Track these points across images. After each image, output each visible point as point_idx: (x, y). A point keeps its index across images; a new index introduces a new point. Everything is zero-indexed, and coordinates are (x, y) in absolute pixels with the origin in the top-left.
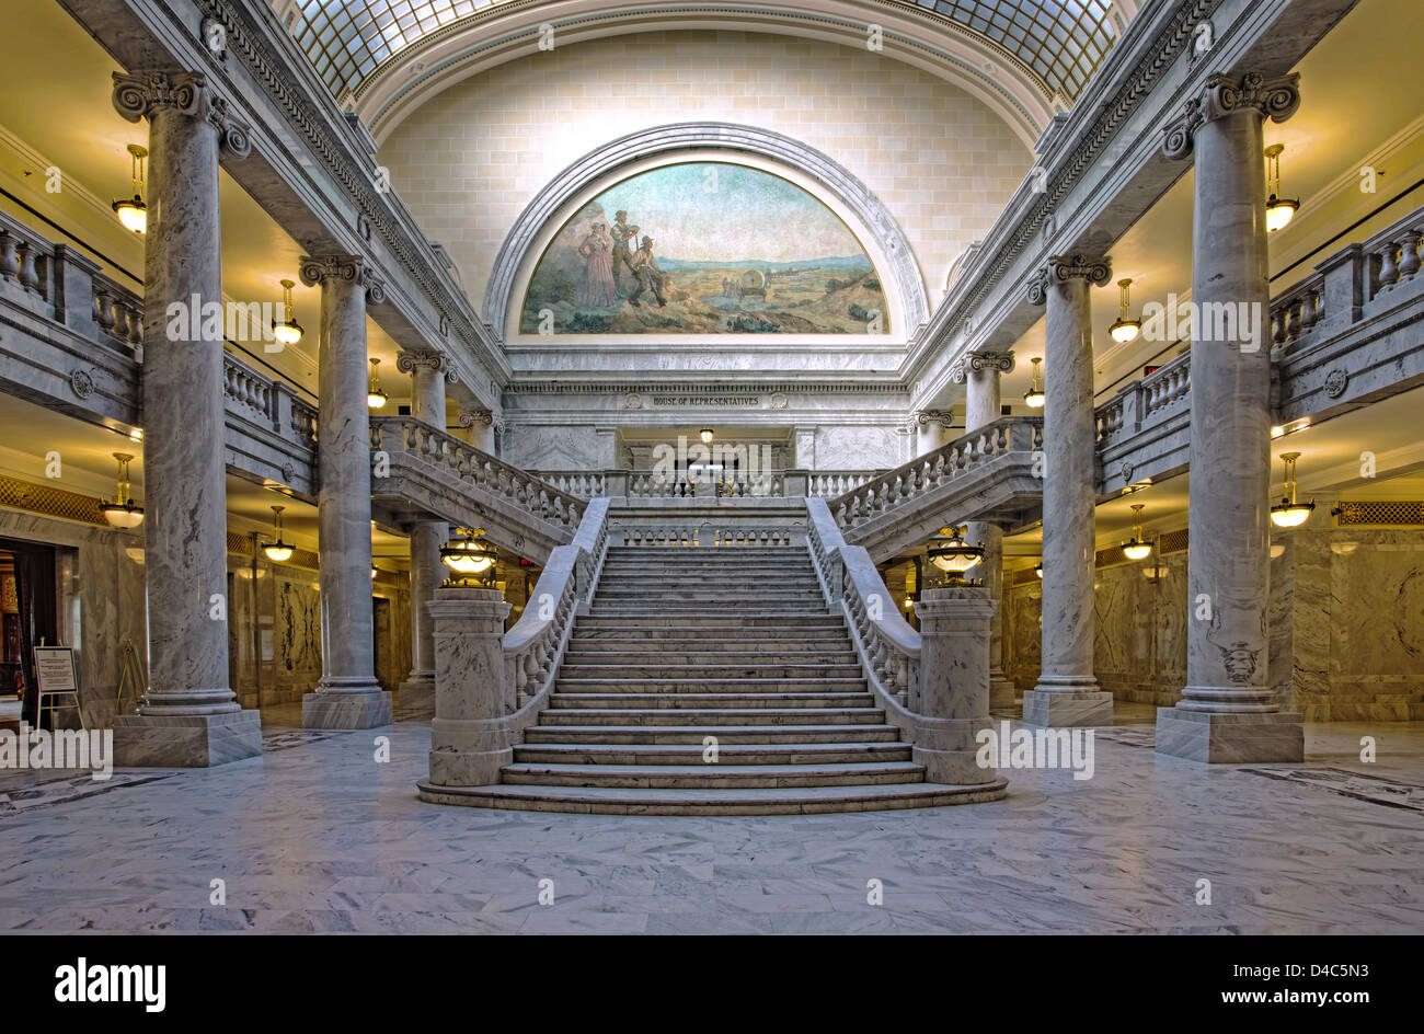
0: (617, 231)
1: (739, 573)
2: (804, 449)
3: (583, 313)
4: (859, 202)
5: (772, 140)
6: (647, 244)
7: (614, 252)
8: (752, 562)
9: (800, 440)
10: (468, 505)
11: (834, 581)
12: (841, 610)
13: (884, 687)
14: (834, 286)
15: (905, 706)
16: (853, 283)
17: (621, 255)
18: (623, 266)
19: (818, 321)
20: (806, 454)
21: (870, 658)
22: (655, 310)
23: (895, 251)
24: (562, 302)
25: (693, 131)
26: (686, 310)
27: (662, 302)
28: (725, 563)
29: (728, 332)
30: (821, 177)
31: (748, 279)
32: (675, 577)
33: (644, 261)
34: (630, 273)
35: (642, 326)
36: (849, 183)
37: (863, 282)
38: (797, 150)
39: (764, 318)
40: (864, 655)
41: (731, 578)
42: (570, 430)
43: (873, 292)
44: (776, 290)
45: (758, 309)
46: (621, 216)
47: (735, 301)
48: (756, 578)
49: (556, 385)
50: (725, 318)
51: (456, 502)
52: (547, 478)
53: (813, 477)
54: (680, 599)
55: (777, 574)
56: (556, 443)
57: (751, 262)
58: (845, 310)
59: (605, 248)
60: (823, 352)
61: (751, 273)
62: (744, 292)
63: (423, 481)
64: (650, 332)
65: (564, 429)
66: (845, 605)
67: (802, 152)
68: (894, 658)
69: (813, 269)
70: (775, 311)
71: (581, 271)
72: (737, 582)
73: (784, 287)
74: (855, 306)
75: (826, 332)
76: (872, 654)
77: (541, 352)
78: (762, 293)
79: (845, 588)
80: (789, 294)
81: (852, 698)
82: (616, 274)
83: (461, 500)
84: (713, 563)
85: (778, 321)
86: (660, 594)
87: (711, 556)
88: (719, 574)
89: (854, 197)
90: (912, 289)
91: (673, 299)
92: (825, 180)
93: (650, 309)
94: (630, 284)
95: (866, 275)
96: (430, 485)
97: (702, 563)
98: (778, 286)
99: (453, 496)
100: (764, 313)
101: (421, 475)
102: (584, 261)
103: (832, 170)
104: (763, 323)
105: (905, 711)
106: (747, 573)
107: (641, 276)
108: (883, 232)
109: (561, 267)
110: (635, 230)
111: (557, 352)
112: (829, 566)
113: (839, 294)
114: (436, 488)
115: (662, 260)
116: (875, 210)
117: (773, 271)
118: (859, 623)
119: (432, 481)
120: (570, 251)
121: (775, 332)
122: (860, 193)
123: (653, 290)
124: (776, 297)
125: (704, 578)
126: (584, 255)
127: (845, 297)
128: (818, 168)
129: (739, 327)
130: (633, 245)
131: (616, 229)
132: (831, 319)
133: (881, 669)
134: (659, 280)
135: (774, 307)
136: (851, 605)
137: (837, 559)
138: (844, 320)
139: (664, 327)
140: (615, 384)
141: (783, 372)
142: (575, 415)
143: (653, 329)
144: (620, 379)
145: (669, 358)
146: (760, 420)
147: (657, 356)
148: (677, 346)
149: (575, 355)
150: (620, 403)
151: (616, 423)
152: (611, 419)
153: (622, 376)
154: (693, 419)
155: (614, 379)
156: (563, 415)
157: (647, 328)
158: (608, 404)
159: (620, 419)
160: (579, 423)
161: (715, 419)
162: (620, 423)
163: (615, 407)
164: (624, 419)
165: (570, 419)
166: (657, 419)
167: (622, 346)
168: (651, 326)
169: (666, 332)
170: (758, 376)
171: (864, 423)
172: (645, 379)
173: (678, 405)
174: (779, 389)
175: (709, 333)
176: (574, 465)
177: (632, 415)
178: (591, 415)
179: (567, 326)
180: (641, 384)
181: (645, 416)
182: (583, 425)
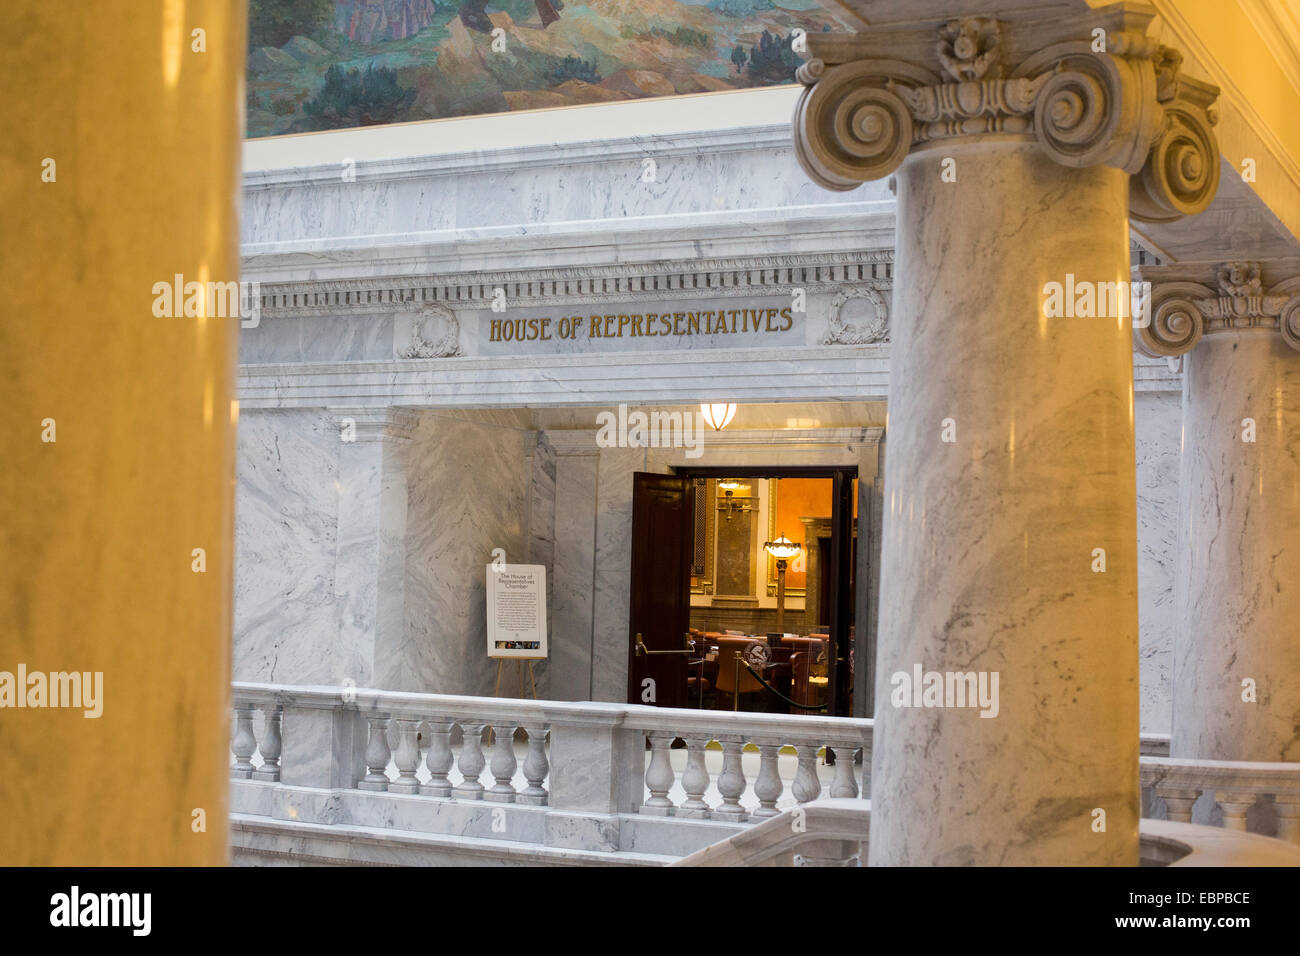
3: (348, 66)
22: (528, 35)
26: (613, 25)
50: (726, 38)
93: (515, 35)
139: (553, 86)
140: (383, 286)
141: (853, 221)
142: (285, 381)
143: (520, 94)
144: (385, 271)
145: (549, 182)
146: (796, 381)
147: (516, 182)
148: (571, 147)
149: (312, 194)
150: (402, 342)
151: (387, 403)
152: (375, 391)
153: (390, 262)
154: (593, 386)
155: (371, 272)
156: (256, 382)
157: (507, 94)
158: (371, 342)
159: (397, 390)
160: (295, 404)
161: (658, 385)
162: (398, 402)
163: (388, 353)
164: (408, 390)
165: (273, 393)
166: (494, 388)
167: (424, 160)
168: (516, 88)
169: (556, 103)
170: (777, 240)
171: (1153, 387)
172: (452, 268)
173: (556, 340)
174: (854, 276)
175: (677, 92)
176: (280, 529)
177: (428, 376)
178: (324, 380)
179: (308, 108)
180: (449, 282)
181: (464, 377)
182: (310, 410)
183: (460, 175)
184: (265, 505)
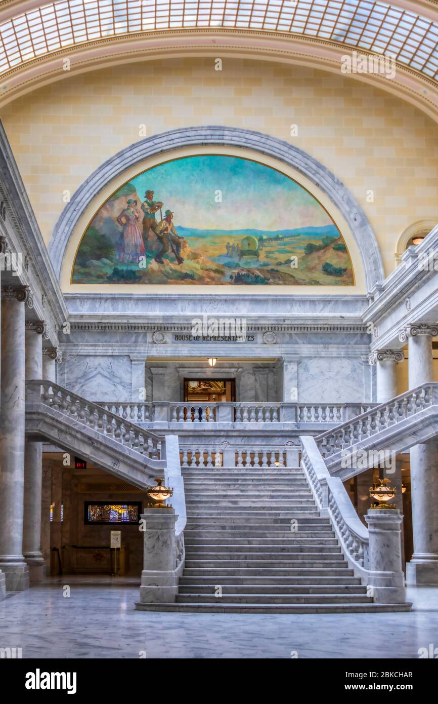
0: (146, 206)
1: (262, 488)
2: (290, 376)
3: (120, 268)
4: (330, 187)
5: (263, 140)
6: (169, 217)
7: (144, 222)
8: (269, 480)
9: (287, 369)
10: (83, 438)
11: (323, 495)
12: (328, 513)
13: (352, 557)
14: (311, 249)
15: (363, 566)
16: (325, 247)
17: (149, 225)
18: (151, 233)
19: (299, 276)
20: (291, 379)
21: (345, 542)
22: (174, 266)
23: (357, 223)
24: (105, 260)
25: (204, 133)
26: (198, 266)
27: (180, 261)
28: (253, 480)
29: (230, 283)
30: (300, 168)
31: (246, 243)
32: (224, 490)
33: (166, 229)
34: (156, 238)
35: (165, 278)
36: (321, 172)
37: (333, 246)
38: (283, 148)
39: (258, 273)
40: (342, 540)
41: (258, 490)
42: (111, 359)
43: (340, 253)
44: (267, 252)
45: (253, 266)
46: (149, 194)
47: (236, 260)
48: (273, 491)
49: (100, 325)
50: (228, 272)
51: (75, 437)
52: (110, 408)
53: (300, 408)
54: (230, 505)
55: (287, 488)
56: (99, 369)
57: (247, 230)
58: (320, 267)
59: (137, 218)
60: (303, 301)
61: (248, 238)
62: (242, 254)
63: (55, 423)
64: (170, 283)
65: (106, 359)
66: (330, 512)
67: (286, 149)
68: (357, 542)
69: (294, 234)
70: (266, 268)
71: (119, 236)
72: (262, 494)
73: (273, 249)
74: (327, 264)
75: (305, 284)
76: (346, 540)
77: (88, 298)
78: (256, 254)
79: (329, 501)
80: (276, 255)
81: (337, 563)
82: (145, 238)
83: (79, 436)
84: (245, 480)
85: (268, 276)
86: (218, 502)
87: (243, 475)
88: (250, 488)
89: (325, 182)
90: (371, 252)
91: (189, 258)
92: (303, 170)
93: (171, 266)
94: (155, 246)
95: (335, 240)
96: (59, 425)
97: (238, 480)
98: (268, 249)
99: (73, 433)
100: (258, 269)
101: (53, 419)
102: (120, 229)
103: (309, 162)
104: (257, 277)
105: (363, 569)
106: (267, 488)
107: (165, 240)
108: (347, 208)
109: (103, 233)
110: (160, 205)
111: (101, 298)
112: (319, 485)
113: (315, 255)
114: (63, 427)
115: (180, 228)
116: (341, 193)
117: (265, 237)
118: (338, 523)
119: (60, 423)
120: (109, 221)
121: (267, 284)
122: (330, 180)
123: (173, 251)
124: (267, 257)
125: (242, 491)
126: (121, 224)
127: (319, 258)
128: (298, 161)
129: (239, 280)
130: (158, 217)
131: (145, 204)
132: (309, 275)
133: (351, 548)
134: (177, 244)
135: (266, 265)
136: (334, 512)
137: (324, 483)
138: (319, 275)
139: (182, 280)
140: (146, 325)
141: (274, 317)
142: (114, 348)
143: (173, 280)
144: (150, 322)
145: (186, 304)
146: (256, 352)
147: (176, 302)
148: (193, 295)
149: (115, 301)
150: (149, 339)
151: (146, 355)
152: (142, 351)
153: (152, 319)
154: (204, 352)
155: (146, 322)
156: (105, 348)
157: (169, 280)
158: (140, 339)
159: (149, 351)
160: (117, 354)
161: (221, 352)
162: (149, 354)
163: (146, 342)
164: (152, 352)
165: (110, 351)
166: (177, 352)
167: (151, 295)
168: (171, 279)
169: (183, 284)
170: (255, 320)
171: (335, 356)
172: (170, 322)
173: (193, 341)
174: (270, 330)
175: (216, 284)
176: (113, 386)
177: (158, 349)
178: (127, 348)
179: (108, 278)
180: (166, 325)
181: (168, 349)
182: (121, 356)
183: (160, 300)
184: (108, 380)
